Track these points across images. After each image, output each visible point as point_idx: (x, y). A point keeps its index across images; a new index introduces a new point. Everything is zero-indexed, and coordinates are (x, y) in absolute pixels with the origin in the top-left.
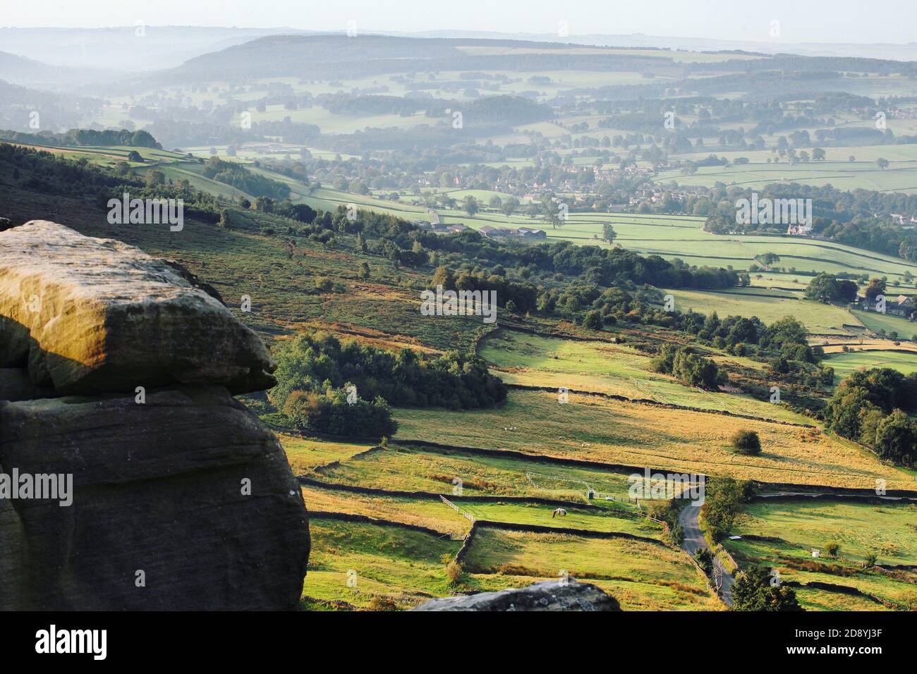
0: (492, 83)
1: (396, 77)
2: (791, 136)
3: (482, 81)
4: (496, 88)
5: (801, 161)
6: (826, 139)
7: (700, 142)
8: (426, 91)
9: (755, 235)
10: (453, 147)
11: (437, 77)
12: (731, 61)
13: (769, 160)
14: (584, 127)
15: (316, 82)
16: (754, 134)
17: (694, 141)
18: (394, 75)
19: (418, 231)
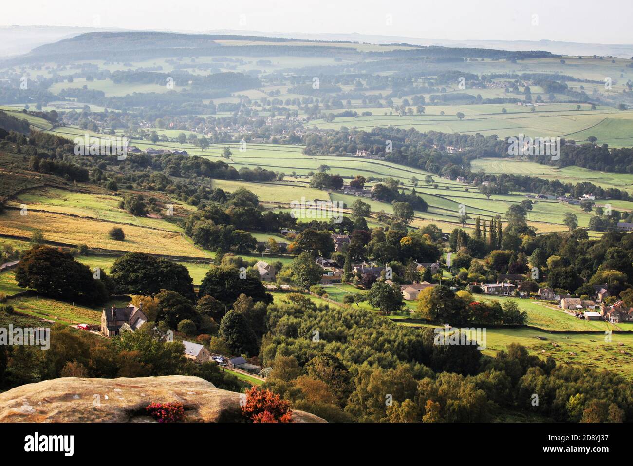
0: (232, 64)
1: (169, 60)
2: (412, 99)
3: (225, 63)
4: (234, 68)
5: (407, 114)
6: (436, 101)
8: (185, 70)
9: (333, 156)
10: (184, 104)
11: (197, 60)
12: (395, 51)
13: (386, 114)
14: (278, 92)
15: (115, 63)
16: (388, 98)
17: (344, 102)
18: (168, 59)
19: (69, 144)
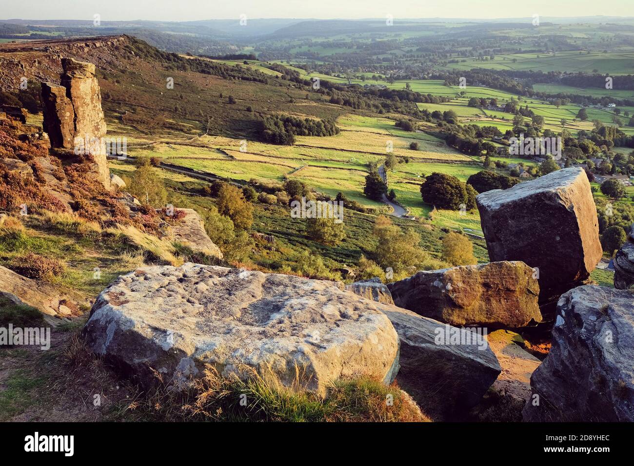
7: (451, 55)
